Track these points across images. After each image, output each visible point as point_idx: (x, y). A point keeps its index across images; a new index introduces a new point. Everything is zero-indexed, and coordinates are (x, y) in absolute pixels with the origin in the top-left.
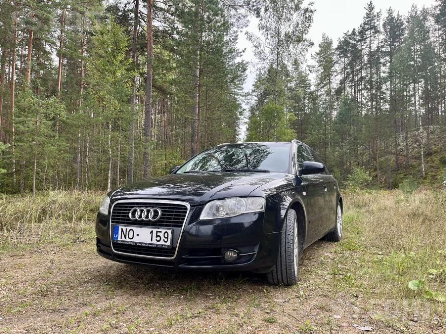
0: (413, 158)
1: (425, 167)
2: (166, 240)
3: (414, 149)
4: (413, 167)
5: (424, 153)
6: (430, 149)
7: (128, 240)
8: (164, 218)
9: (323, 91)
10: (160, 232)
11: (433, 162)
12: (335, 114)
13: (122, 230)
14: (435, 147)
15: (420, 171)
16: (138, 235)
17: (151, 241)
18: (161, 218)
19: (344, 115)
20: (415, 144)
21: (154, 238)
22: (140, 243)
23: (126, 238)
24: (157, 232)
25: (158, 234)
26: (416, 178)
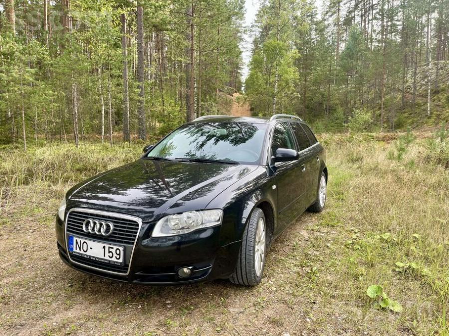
0: (419, 96)
1: (430, 105)
2: (118, 257)
3: (421, 86)
4: (419, 105)
5: (432, 90)
6: (438, 87)
7: (82, 252)
8: (116, 234)
9: (331, 20)
10: (112, 248)
11: (440, 101)
12: (343, 46)
13: (77, 242)
14: (443, 85)
15: (425, 110)
16: (91, 248)
17: (104, 256)
18: (113, 233)
19: (351, 50)
20: (424, 81)
21: (107, 254)
22: (94, 257)
23: (80, 250)
24: (109, 248)
25: (111, 250)
26: (421, 117)
